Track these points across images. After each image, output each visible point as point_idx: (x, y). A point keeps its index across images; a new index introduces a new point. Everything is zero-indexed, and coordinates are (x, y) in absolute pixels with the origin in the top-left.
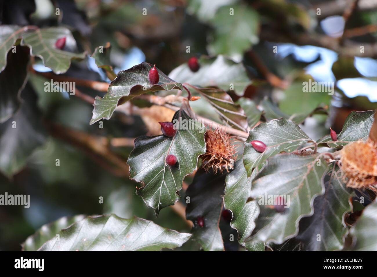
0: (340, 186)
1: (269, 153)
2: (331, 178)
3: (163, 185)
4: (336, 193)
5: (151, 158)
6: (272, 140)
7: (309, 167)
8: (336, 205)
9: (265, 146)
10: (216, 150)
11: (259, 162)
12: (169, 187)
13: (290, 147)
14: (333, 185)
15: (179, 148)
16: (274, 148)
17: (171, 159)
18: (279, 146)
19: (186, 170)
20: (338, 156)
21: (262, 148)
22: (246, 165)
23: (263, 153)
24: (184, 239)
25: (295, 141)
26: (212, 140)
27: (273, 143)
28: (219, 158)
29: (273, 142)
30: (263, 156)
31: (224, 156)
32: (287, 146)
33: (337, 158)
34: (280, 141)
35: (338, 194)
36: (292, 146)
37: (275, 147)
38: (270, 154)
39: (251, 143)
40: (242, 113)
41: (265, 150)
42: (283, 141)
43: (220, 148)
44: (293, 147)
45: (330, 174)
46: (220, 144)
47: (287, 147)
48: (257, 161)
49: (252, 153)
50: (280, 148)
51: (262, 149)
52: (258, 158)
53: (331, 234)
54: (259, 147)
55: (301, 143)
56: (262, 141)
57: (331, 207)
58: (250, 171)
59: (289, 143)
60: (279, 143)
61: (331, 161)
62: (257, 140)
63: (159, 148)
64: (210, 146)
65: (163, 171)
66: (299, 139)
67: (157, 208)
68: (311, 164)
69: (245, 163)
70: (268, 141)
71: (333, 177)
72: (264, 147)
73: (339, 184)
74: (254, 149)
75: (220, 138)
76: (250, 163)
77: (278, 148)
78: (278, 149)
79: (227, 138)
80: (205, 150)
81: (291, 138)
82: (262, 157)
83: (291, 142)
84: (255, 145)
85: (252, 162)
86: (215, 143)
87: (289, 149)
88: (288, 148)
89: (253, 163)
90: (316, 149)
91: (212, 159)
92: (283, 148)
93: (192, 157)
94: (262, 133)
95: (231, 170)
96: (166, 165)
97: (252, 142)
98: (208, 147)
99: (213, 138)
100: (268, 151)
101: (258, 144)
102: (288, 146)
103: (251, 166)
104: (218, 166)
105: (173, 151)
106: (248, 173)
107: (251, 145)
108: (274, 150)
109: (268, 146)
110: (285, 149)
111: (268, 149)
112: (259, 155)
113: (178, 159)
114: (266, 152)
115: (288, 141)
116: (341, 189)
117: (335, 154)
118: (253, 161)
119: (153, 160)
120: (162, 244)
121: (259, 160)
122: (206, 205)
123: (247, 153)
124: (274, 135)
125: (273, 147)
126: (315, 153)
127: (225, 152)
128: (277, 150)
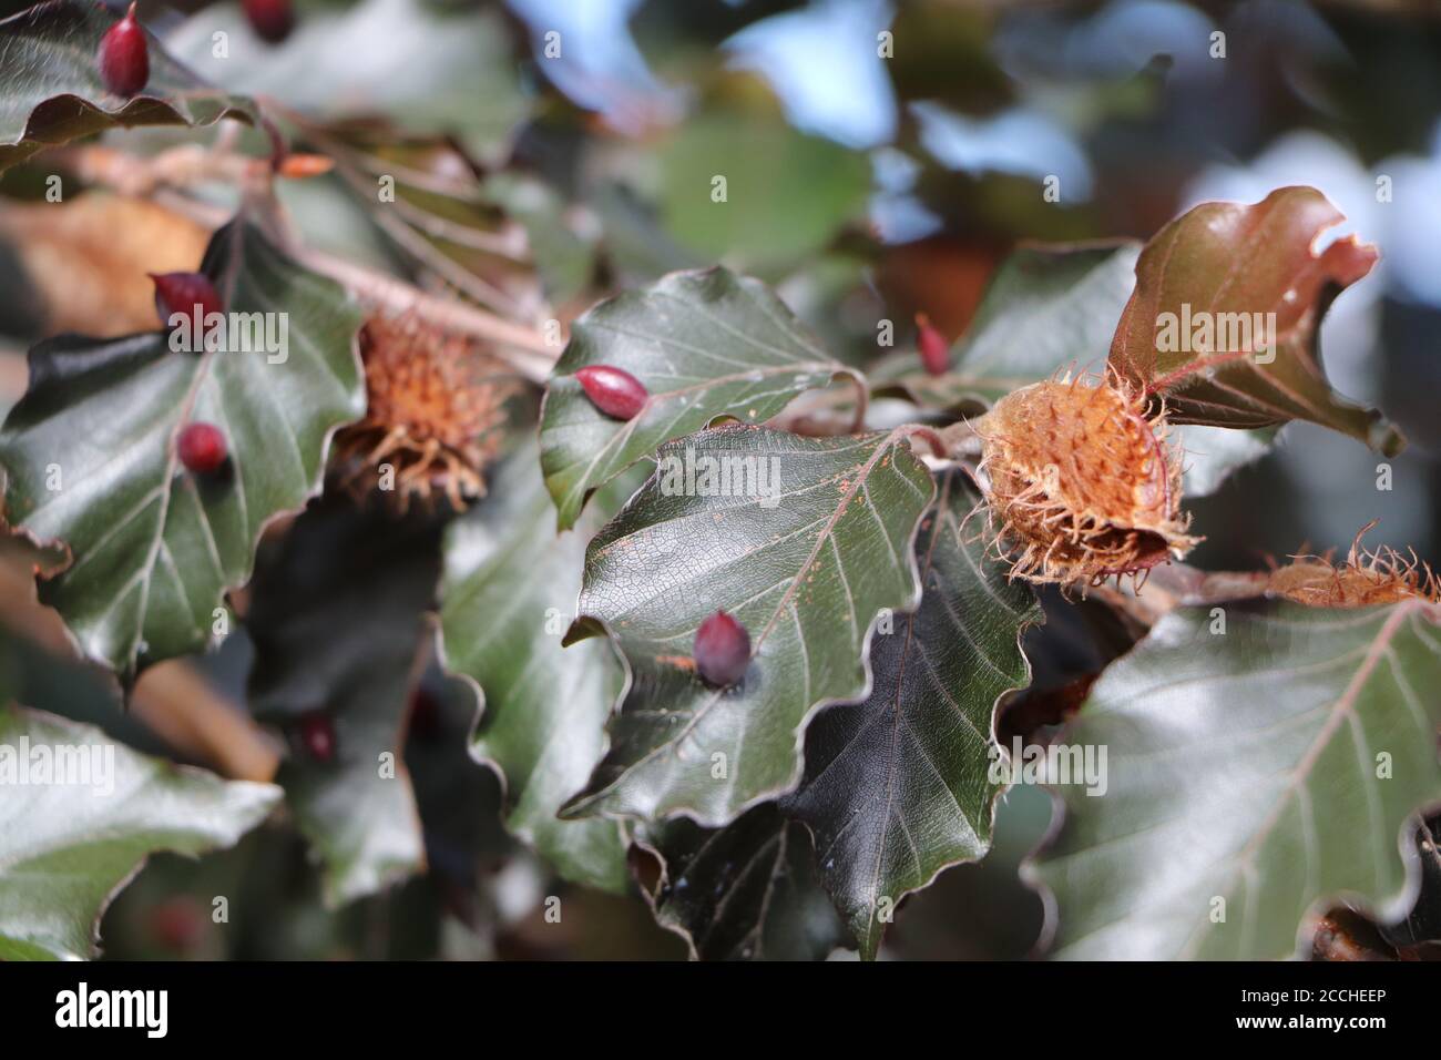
0: (974, 577)
1: (658, 426)
2: (933, 543)
3: (158, 562)
4: (955, 607)
5: (102, 436)
6: (672, 368)
7: (846, 489)
8: (956, 662)
9: (641, 390)
10: (407, 403)
11: (612, 462)
12: (183, 571)
13: (754, 397)
14: (942, 573)
15: (235, 393)
16: (683, 400)
17: (201, 444)
18: (702, 394)
19: (269, 496)
20: (970, 445)
21: (628, 399)
22: (554, 478)
23: (631, 425)
24: (248, 811)
25: (773, 370)
26: (392, 358)
27: (674, 380)
28: (421, 441)
29: (675, 375)
30: (631, 437)
31: (444, 434)
32: (739, 394)
33: (961, 453)
34: (708, 369)
35: (962, 614)
36: (764, 394)
37: (685, 396)
38: (663, 429)
39: (579, 378)
40: (514, 242)
41: (643, 411)
42: (722, 370)
43: (425, 398)
44: (768, 398)
45: (928, 523)
46: (425, 381)
47: (739, 400)
48: (604, 461)
49: (580, 422)
50: (707, 401)
51: (627, 405)
52: (608, 447)
53: (936, 789)
54: (615, 396)
55: (801, 383)
56: (626, 368)
57: (932, 671)
58: (571, 502)
59: (745, 383)
60: (705, 380)
61: (933, 463)
62: (605, 362)
63: (145, 393)
64: (382, 386)
65: (158, 501)
66: (790, 362)
67: (128, 668)
68: (852, 478)
69: (550, 465)
70: (656, 370)
71: (942, 536)
72: (636, 397)
73: (969, 570)
74: (592, 402)
75: (425, 355)
76: (572, 467)
77: (700, 402)
78: (698, 406)
79: (456, 351)
80: (358, 403)
81: (756, 358)
82: (626, 439)
83: (756, 374)
84: (597, 387)
85: (578, 464)
86: (402, 374)
87: (754, 405)
88: (744, 402)
89: (587, 465)
90: (861, 411)
91: (387, 446)
92: (725, 404)
93: (299, 438)
94: (626, 333)
95: (471, 501)
96: (175, 468)
97: (584, 373)
98: (371, 394)
99: (393, 350)
100: (652, 414)
101: (610, 381)
102: (746, 395)
103: (576, 482)
104: (416, 481)
105: (207, 404)
106: (562, 510)
107: (578, 386)
108: (683, 413)
109: (653, 393)
110: (731, 406)
111: (656, 404)
112: (615, 433)
113: (232, 442)
114: (645, 419)
115: (741, 370)
116: (978, 593)
117: (955, 432)
118: (587, 460)
119: (114, 448)
120: (144, 835)
121: (616, 456)
122: (341, 658)
123: (560, 421)
124: (678, 344)
125: (680, 395)
126: (857, 428)
127: (448, 414)
128: (693, 411)
